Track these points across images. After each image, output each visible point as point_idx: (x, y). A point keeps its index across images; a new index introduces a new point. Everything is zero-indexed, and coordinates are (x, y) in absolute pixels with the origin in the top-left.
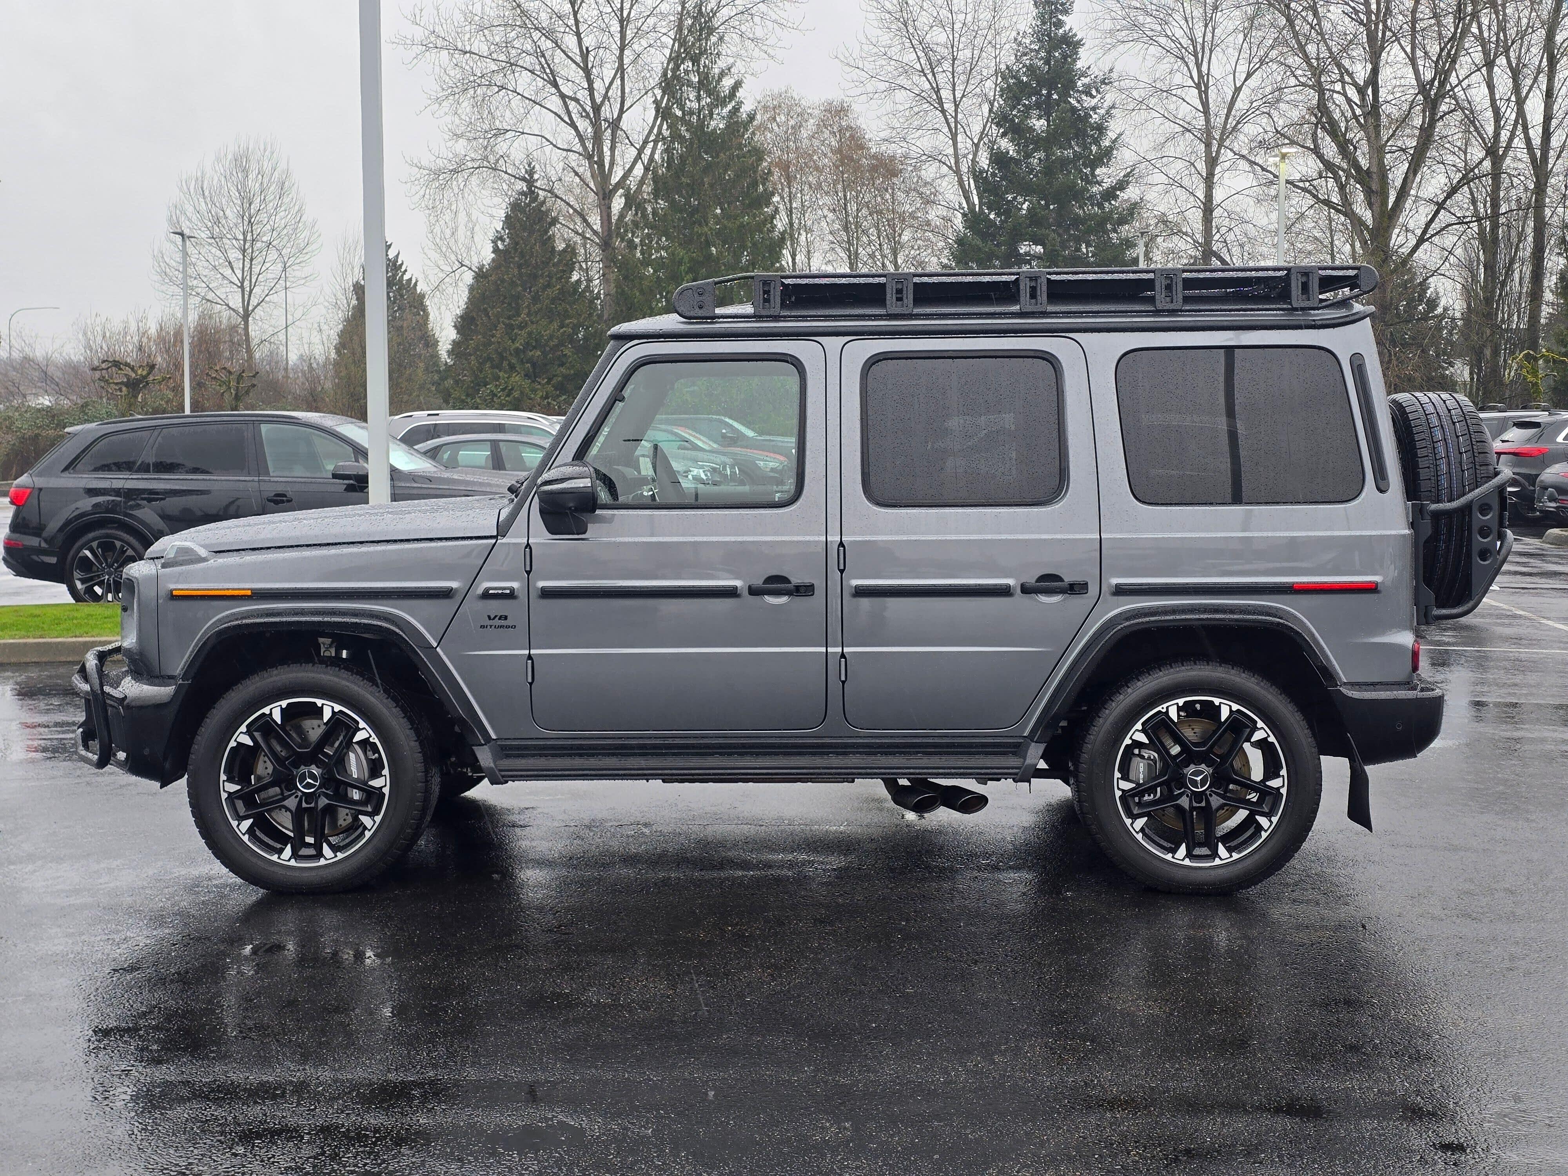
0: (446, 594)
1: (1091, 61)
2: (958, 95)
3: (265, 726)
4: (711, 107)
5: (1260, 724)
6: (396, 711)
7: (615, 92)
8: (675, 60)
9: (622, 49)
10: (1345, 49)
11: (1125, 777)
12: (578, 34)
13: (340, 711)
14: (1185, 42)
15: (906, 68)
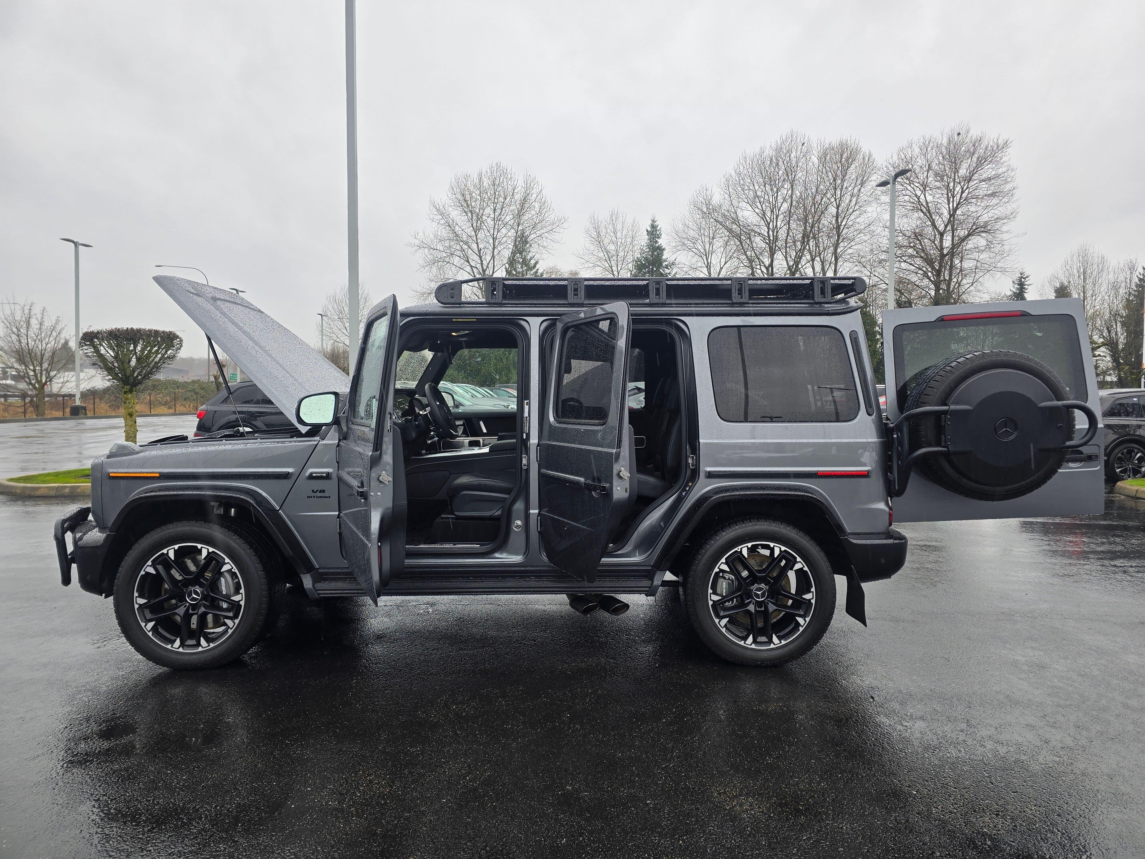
0: (286, 476)
1: (668, 256)
2: (619, 269)
3: (164, 560)
4: (527, 270)
5: (799, 559)
6: (250, 551)
7: (491, 265)
8: (514, 253)
9: (494, 249)
10: (761, 253)
11: (715, 593)
12: (477, 243)
13: (213, 552)
14: (702, 251)
15: (600, 259)
